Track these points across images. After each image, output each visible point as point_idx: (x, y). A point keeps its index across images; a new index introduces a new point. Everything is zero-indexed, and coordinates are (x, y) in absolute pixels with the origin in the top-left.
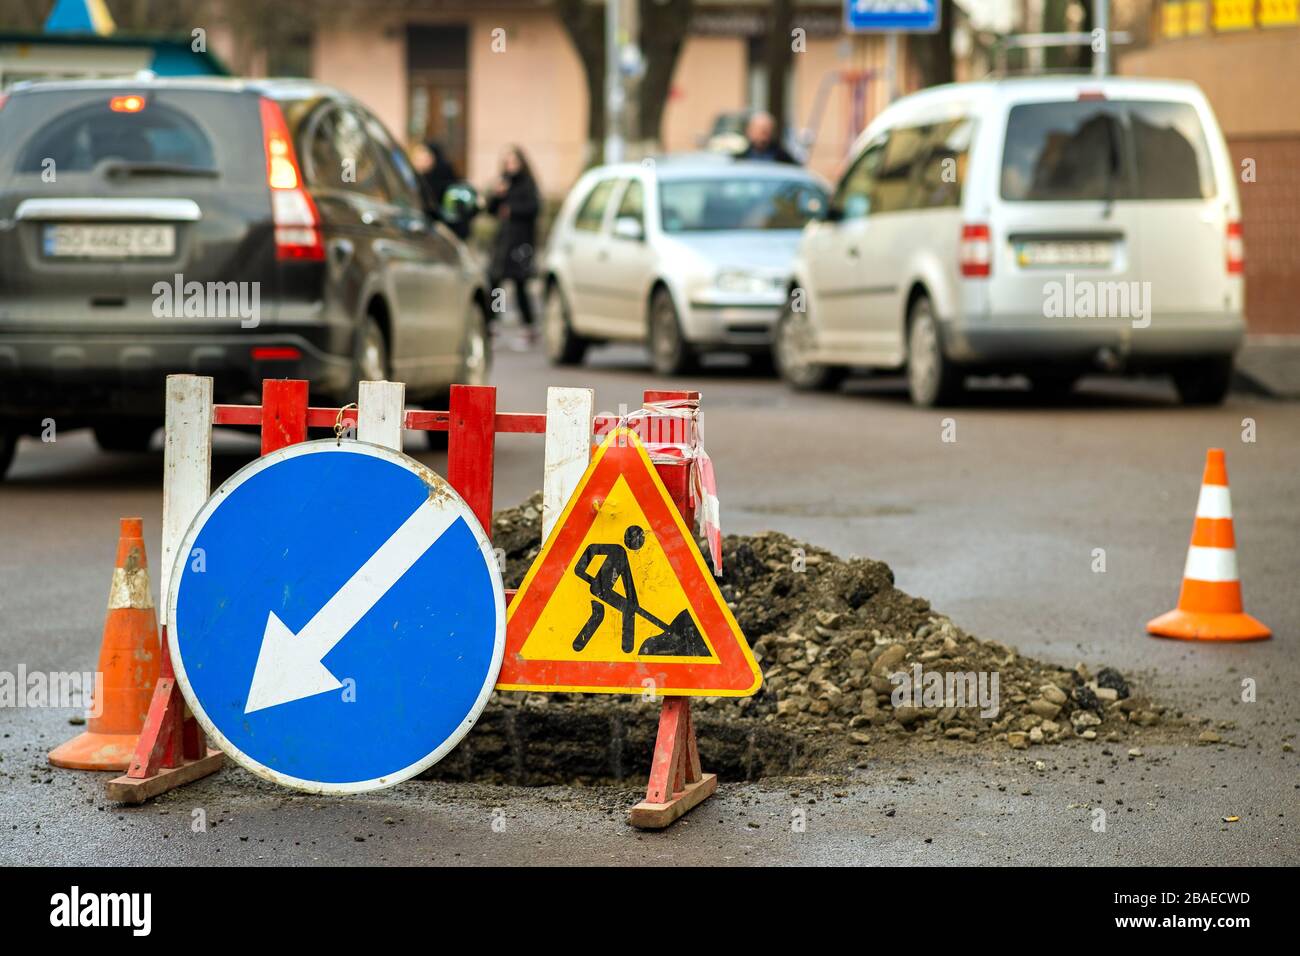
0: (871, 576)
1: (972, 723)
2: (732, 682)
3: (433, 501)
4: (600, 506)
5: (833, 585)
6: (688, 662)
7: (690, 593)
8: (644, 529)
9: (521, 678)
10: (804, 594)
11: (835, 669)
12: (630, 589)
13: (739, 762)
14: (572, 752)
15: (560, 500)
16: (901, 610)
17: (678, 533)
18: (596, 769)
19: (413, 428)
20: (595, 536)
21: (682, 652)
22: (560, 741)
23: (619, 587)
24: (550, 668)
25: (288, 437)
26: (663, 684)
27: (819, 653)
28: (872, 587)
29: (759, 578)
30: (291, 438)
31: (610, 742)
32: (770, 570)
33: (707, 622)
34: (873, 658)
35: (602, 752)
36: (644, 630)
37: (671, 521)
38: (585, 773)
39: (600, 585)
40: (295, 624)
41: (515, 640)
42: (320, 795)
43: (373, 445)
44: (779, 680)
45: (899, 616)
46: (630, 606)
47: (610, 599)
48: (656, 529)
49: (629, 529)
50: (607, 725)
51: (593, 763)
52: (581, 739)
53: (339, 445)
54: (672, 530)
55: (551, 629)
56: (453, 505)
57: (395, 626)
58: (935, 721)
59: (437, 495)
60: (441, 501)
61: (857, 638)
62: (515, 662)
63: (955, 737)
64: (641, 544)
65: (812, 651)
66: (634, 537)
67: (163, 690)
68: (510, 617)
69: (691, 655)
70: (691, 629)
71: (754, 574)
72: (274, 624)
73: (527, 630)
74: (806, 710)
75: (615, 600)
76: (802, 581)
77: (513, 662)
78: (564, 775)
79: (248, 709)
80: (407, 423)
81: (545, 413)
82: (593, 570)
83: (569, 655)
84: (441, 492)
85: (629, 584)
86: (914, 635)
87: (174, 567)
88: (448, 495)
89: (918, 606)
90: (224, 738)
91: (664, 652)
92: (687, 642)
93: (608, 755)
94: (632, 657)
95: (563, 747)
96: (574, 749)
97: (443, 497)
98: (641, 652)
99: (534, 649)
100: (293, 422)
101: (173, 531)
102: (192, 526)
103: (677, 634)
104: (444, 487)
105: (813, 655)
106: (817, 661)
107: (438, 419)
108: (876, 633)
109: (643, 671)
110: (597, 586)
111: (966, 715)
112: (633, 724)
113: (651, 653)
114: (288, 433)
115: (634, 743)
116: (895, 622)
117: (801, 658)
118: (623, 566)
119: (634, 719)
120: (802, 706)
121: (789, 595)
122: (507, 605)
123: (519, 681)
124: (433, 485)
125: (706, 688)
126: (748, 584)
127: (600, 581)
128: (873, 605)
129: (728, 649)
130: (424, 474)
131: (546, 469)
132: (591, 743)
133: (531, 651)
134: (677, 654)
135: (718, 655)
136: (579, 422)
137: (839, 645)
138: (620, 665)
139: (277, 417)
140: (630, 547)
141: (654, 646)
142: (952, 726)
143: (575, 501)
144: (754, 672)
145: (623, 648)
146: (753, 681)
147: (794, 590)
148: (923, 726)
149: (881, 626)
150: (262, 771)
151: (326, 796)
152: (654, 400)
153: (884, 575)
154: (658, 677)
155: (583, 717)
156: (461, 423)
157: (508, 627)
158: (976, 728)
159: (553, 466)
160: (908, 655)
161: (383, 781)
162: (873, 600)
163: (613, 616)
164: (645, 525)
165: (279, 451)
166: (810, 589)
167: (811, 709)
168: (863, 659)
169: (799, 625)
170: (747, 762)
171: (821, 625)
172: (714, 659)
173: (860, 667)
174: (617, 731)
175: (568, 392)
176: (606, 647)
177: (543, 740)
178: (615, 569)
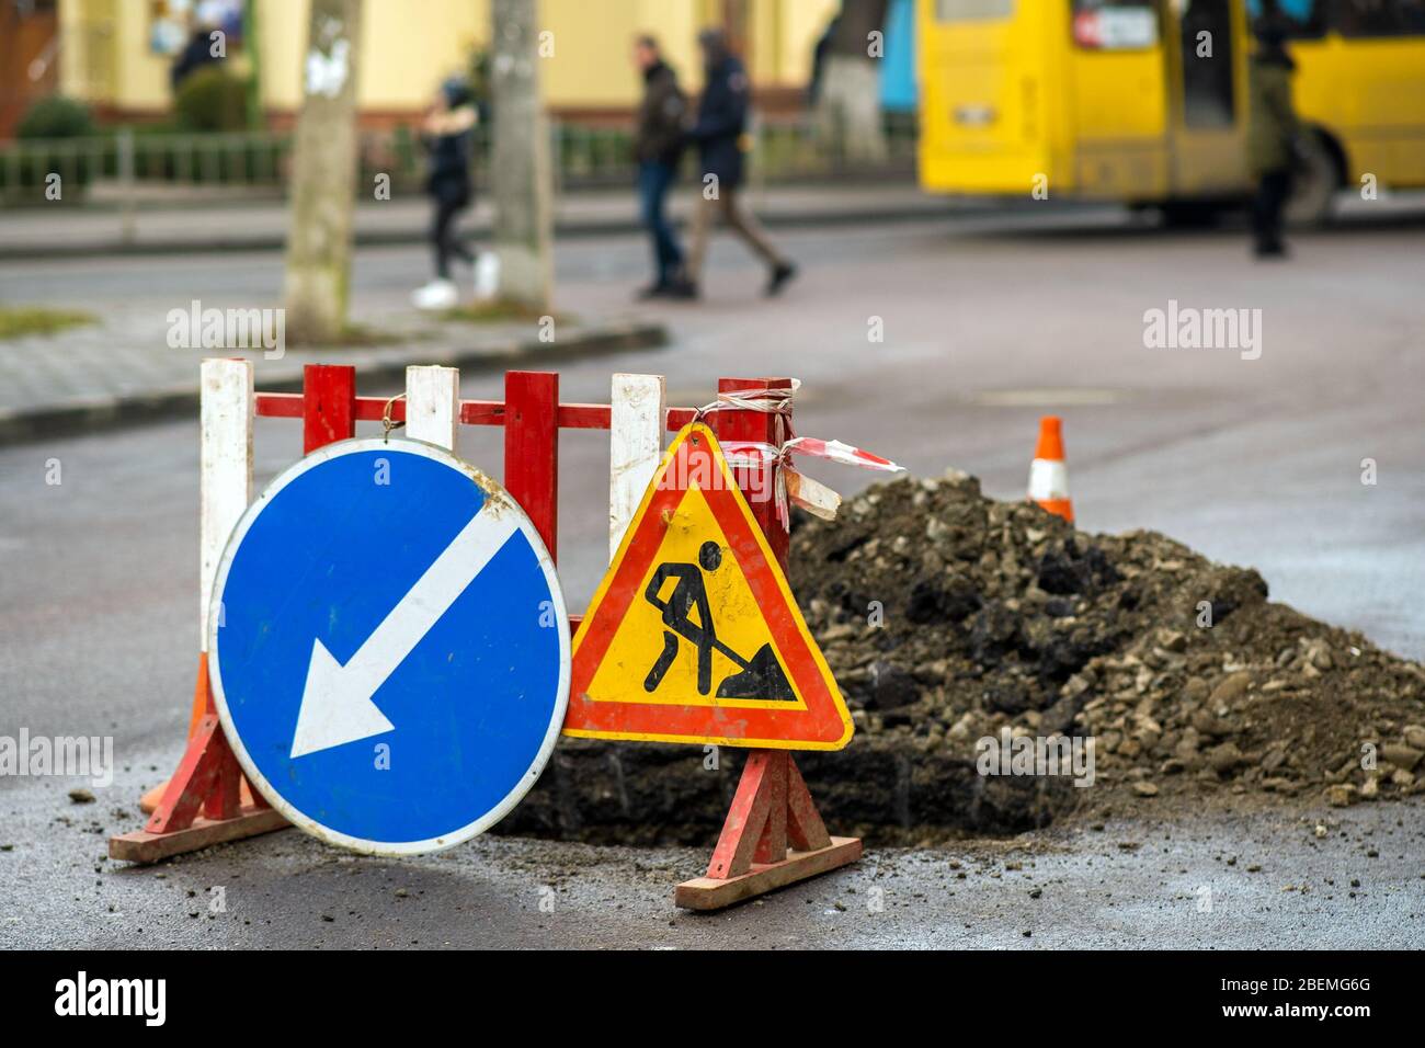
0: (1232, 587)
1: (1303, 771)
2: (820, 732)
3: (489, 510)
4: (671, 517)
5: (1188, 597)
6: (770, 707)
7: (772, 623)
8: (721, 546)
9: (588, 722)
10: (1152, 608)
11: (1166, 701)
12: (706, 618)
13: (1028, 812)
14: (849, 795)
15: (629, 509)
16: (1265, 629)
17: (758, 551)
18: (879, 816)
19: (470, 422)
20: (666, 554)
21: (763, 696)
22: (838, 781)
23: (694, 616)
24: (620, 711)
25: (331, 433)
26: (743, 733)
27: (1151, 681)
28: (1233, 601)
29: (1108, 587)
30: (335, 435)
31: (896, 783)
32: (1122, 578)
33: (792, 660)
34: (1212, 687)
35: (886, 795)
36: (723, 668)
37: (751, 537)
38: (865, 820)
39: (673, 613)
40: (343, 653)
41: (581, 678)
42: (373, 855)
43: (422, 442)
44: (1099, 712)
45: (1261, 636)
46: (706, 637)
47: (684, 630)
48: (734, 546)
49: (704, 545)
50: (892, 765)
51: (876, 808)
52: (861, 780)
53: (386, 442)
54: (752, 548)
55: (620, 664)
56: (510, 514)
57: (450, 658)
58: (1257, 769)
59: (493, 503)
60: (497, 510)
61: (1202, 662)
62: (582, 702)
63: (1270, 789)
64: (717, 564)
65: (1143, 677)
66: (710, 554)
67: (205, 729)
68: (576, 648)
69: (774, 699)
70: (774, 667)
71: (1103, 582)
72: (320, 653)
73: (595, 666)
74: (1113, 752)
75: (689, 631)
76: (1154, 592)
77: (580, 703)
78: (842, 821)
79: (295, 753)
80: (463, 416)
81: (610, 403)
82: (665, 594)
83: (641, 696)
84: (498, 500)
85: (705, 612)
86: (1275, 660)
87: (215, 585)
88: (505, 503)
89: (1286, 624)
90: (269, 786)
91: (744, 694)
92: (769, 683)
93: (893, 799)
94: (708, 700)
95: (840, 789)
96: (852, 791)
97: (499, 505)
98: (719, 695)
99: (603, 688)
100: (336, 414)
101: (213, 543)
102: (232, 537)
103: (758, 673)
104: (500, 493)
105: (1143, 684)
106: (1147, 691)
107: (496, 412)
108: (1228, 656)
109: (722, 718)
110: (670, 613)
111: (1298, 762)
112: (919, 762)
113: (730, 695)
114: (333, 427)
115: (918, 786)
116: (1254, 644)
117: (1129, 687)
118: (698, 588)
119: (921, 757)
120: (1109, 746)
121: (1136, 608)
122: (572, 635)
123: (587, 726)
124: (489, 491)
125: (791, 739)
126: (1097, 594)
127: (673, 607)
128: (1232, 623)
129: (815, 692)
130: (479, 478)
131: (612, 473)
132: (873, 784)
133: (598, 691)
134: (758, 697)
135: (805, 699)
136: (647, 416)
137: (1176, 671)
138: (695, 709)
139: (320, 409)
140: (706, 568)
141: (733, 688)
142: (1274, 775)
143: (644, 511)
144: (844, 720)
145: (699, 689)
146: (842, 731)
147: (1142, 602)
148: (1242, 774)
149: (1237, 649)
150: (311, 826)
151: (380, 857)
152: (729, 390)
153: (1250, 586)
154: (738, 724)
155: (863, 753)
156: (518, 417)
157: (574, 661)
158: (1306, 777)
159: (619, 469)
160: (1250, 686)
161: (440, 842)
162: (1232, 616)
163: (688, 650)
164: (722, 542)
165: (322, 449)
166: (1162, 601)
167: (1120, 750)
168: (1201, 689)
169: (1140, 645)
170: (1036, 813)
171: (1161, 646)
172: (800, 705)
173: (1195, 699)
174: (904, 771)
175: (634, 380)
176: (679, 688)
177: (819, 780)
178: (689, 594)
